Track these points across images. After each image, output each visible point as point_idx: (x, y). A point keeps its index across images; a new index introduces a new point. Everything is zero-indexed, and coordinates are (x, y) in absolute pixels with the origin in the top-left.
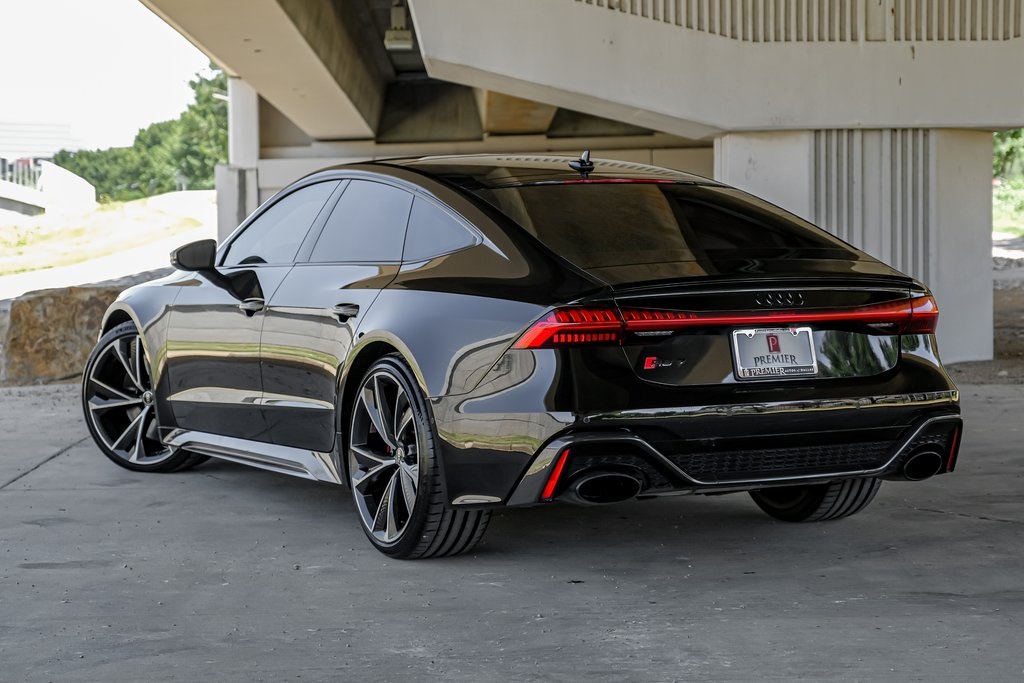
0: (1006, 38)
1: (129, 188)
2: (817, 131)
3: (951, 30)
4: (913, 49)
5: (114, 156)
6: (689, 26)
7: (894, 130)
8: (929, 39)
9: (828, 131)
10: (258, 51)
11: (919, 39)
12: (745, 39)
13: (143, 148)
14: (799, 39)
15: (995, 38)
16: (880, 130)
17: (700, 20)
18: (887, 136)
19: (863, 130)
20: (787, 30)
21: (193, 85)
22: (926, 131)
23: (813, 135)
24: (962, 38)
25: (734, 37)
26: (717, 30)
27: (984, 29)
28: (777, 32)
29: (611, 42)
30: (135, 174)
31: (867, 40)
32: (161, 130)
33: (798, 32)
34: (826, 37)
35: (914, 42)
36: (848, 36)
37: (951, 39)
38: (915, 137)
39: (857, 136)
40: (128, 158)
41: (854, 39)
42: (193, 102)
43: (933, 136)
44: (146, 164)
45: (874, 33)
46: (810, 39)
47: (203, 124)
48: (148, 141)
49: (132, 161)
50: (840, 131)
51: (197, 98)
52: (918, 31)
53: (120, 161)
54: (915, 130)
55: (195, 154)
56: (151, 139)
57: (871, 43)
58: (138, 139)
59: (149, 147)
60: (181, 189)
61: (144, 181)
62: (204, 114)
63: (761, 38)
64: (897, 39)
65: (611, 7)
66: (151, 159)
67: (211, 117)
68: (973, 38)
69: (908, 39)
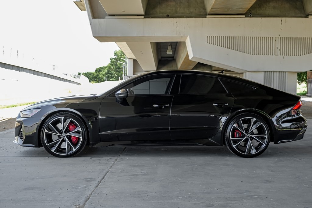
0: (301, 55)
1: (94, 80)
2: (265, 72)
3: (290, 54)
4: (283, 57)
5: (91, 74)
6: (242, 52)
7: (279, 72)
8: (286, 55)
9: (267, 72)
10: (142, 54)
11: (284, 55)
12: (252, 54)
13: (97, 72)
14: (262, 55)
15: (298, 55)
16: (277, 72)
17: (250, 52)
18: (278, 73)
19: (274, 72)
20: (260, 53)
21: (111, 59)
22: (285, 72)
23: (264, 72)
24: (292, 55)
25: (250, 54)
26: (247, 53)
27: (296, 54)
28: (258, 53)
29: (228, 55)
30: (96, 77)
31: (275, 55)
32: (101, 69)
33: (262, 53)
34: (267, 54)
35: (283, 56)
36: (271, 54)
37: (290, 55)
38: (283, 73)
39: (272, 73)
40: (94, 74)
41: (272, 55)
42: (110, 63)
43: (286, 73)
44: (98, 75)
45: (276, 54)
46: (264, 55)
47: (112, 67)
48: (98, 71)
49: (95, 75)
50: (269, 72)
51: (111, 62)
52: (284, 54)
53: (92, 75)
54: (283, 72)
55: (110, 74)
56: (99, 70)
57: (275, 56)
58: (96, 70)
59: (98, 72)
60: (106, 81)
61: (97, 79)
62: (112, 65)
63: (255, 54)
64: (280, 55)
65: (228, 48)
66: (99, 74)
67: (114, 66)
68: (294, 55)
69: (282, 55)
